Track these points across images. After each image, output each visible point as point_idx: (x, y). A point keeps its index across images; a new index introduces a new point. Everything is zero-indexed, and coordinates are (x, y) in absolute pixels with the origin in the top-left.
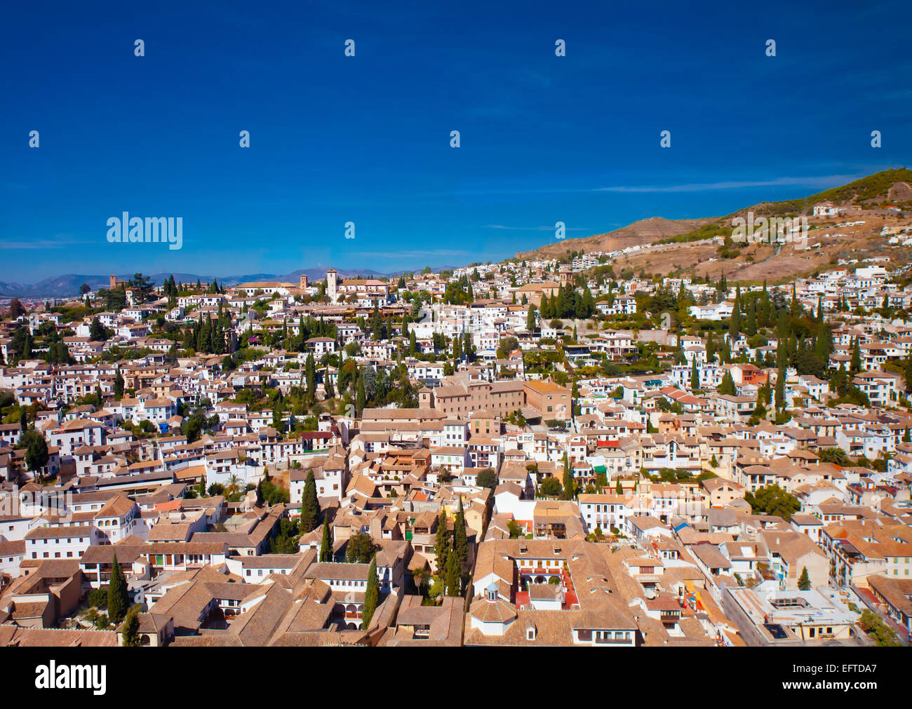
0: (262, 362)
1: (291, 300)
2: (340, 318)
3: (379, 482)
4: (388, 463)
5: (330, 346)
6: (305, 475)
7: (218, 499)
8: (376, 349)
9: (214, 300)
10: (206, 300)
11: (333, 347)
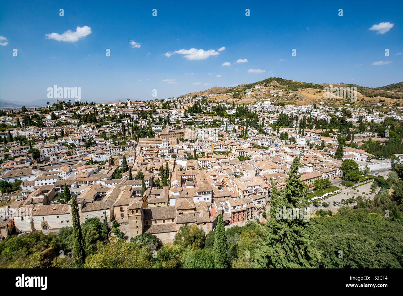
0: (109, 125)
1: (117, 108)
2: (132, 113)
3: (145, 158)
4: (147, 153)
5: (129, 121)
6: (123, 157)
7: (97, 165)
8: (142, 122)
9: (92, 108)
10: (90, 108)
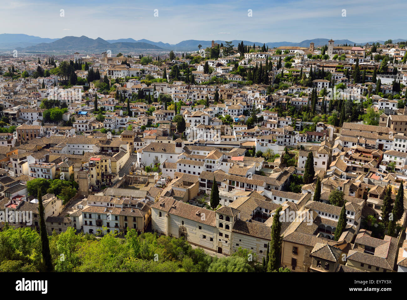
1: (306, 57)
2: (334, 69)
3: (350, 165)
4: (357, 155)
6: (307, 154)
7: (261, 160)
9: (263, 56)
10: (259, 56)
11: (328, 86)
